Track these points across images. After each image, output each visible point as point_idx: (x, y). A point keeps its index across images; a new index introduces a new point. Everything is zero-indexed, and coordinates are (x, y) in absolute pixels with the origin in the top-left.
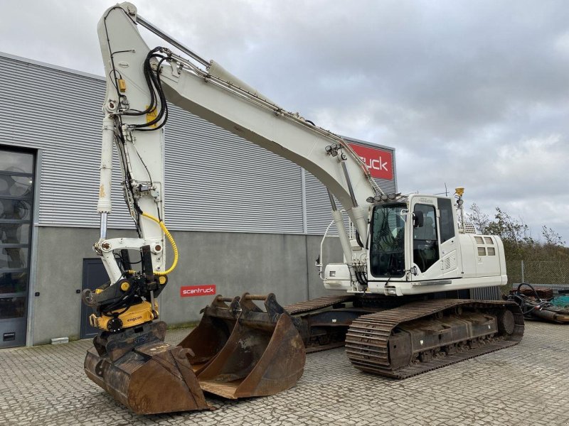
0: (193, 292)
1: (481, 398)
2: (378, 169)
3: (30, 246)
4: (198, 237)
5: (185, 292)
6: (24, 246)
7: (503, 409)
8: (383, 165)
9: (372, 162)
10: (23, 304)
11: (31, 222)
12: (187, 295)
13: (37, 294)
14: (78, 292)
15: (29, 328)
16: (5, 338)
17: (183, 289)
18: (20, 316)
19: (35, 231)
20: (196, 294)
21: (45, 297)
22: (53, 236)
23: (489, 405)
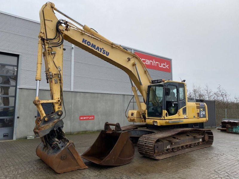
0: (85, 118)
1: (217, 170)
2: (165, 67)
3: (15, 97)
4: (87, 95)
5: (81, 118)
6: (13, 96)
7: (228, 176)
8: (167, 66)
9: (162, 64)
10: (12, 121)
11: (16, 86)
12: (82, 120)
13: (18, 118)
14: (36, 117)
15: (15, 132)
16: (4, 136)
17: (80, 117)
18: (10, 127)
19: (18, 90)
20: (86, 119)
21: (21, 119)
22: (25, 93)
23: (221, 174)
